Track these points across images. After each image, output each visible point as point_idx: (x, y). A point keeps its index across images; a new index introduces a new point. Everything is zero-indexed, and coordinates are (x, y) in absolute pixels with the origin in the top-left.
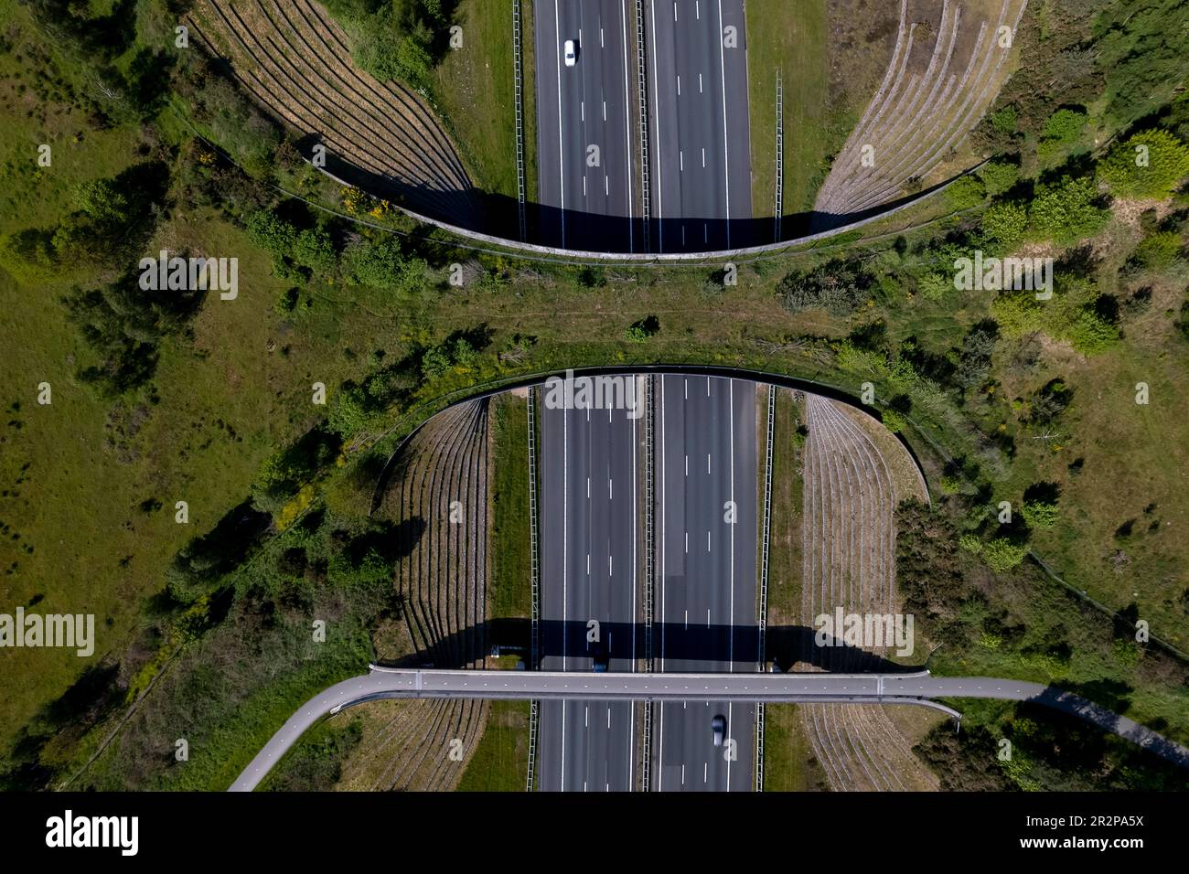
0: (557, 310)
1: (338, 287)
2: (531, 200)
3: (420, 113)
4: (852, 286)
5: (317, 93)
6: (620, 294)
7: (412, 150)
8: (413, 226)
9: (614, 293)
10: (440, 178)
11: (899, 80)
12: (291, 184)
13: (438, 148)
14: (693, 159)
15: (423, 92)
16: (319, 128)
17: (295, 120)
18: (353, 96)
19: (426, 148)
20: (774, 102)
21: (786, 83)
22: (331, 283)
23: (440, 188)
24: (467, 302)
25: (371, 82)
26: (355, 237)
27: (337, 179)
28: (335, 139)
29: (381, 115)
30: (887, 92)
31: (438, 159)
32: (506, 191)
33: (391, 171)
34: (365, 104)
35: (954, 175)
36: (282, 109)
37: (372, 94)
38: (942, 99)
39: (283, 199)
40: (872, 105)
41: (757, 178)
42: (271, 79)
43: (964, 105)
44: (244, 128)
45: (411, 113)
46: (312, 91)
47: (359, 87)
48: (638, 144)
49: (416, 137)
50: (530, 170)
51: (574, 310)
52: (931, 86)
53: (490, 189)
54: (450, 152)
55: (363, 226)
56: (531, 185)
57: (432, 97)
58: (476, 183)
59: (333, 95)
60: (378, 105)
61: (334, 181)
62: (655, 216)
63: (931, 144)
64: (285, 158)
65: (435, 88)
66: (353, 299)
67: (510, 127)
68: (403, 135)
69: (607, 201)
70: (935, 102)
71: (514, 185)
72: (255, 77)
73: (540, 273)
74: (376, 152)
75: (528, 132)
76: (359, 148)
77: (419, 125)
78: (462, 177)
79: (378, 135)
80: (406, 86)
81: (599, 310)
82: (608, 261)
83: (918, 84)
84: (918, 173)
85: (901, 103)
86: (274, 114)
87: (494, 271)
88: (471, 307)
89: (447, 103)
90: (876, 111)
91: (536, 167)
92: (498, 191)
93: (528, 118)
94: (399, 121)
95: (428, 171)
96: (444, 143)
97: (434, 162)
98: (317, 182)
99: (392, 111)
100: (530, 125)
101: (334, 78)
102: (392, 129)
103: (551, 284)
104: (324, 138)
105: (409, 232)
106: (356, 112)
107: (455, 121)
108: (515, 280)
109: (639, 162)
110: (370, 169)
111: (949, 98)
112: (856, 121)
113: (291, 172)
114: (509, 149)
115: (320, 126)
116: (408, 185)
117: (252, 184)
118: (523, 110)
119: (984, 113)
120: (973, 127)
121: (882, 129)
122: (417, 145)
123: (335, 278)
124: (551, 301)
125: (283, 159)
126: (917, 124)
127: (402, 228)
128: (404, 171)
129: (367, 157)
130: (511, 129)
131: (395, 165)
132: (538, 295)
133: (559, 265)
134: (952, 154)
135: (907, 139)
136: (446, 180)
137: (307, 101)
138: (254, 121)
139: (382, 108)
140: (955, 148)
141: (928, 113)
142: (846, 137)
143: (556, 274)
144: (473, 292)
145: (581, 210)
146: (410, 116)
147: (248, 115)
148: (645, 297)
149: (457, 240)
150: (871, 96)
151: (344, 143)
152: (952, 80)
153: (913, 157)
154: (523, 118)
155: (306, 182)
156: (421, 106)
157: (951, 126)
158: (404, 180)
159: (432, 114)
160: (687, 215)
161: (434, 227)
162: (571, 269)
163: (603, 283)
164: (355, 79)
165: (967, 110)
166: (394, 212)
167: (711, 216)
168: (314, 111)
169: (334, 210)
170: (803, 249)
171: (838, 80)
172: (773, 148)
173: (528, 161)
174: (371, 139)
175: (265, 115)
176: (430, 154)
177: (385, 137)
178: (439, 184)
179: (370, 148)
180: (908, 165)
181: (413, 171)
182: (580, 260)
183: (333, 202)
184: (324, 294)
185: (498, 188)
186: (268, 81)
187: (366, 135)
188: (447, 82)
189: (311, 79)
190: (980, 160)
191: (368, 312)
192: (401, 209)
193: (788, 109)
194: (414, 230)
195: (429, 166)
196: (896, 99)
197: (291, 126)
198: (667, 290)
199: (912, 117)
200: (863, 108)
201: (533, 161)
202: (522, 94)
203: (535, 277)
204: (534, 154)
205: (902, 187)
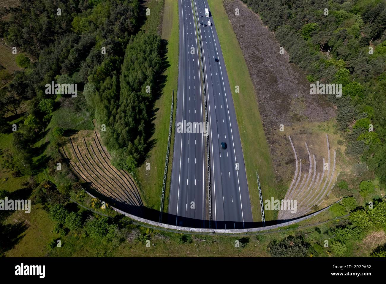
0: (170, 253)
1: (77, 238)
2: (165, 211)
3: (130, 180)
4: (300, 245)
5: (95, 171)
6: (198, 247)
7: (123, 191)
8: (116, 215)
9: (195, 246)
10: (132, 201)
11: (300, 175)
12: (74, 197)
13: (133, 191)
14: (228, 199)
15: (132, 174)
16: (92, 181)
17: (84, 177)
18: (108, 173)
19: (129, 190)
20: (256, 181)
21: (260, 176)
22: (75, 236)
23: (130, 204)
24: (131, 247)
25: (115, 169)
26: (92, 218)
27: (92, 196)
28: (96, 184)
29: (115, 179)
30: (297, 179)
31: (132, 195)
32: (156, 208)
33: (113, 196)
34: (111, 175)
35: (330, 204)
36: (81, 174)
37: (114, 173)
38: (317, 180)
39: (69, 203)
40: (293, 183)
41: (253, 207)
42: (81, 165)
43: (326, 182)
44: (65, 178)
45: (126, 180)
46: (94, 170)
47: (111, 171)
48: (207, 194)
49: (126, 187)
50: (166, 201)
51: (177, 253)
52: (312, 177)
53: (150, 206)
54: (137, 193)
55: (96, 214)
56: (166, 206)
57: (135, 175)
58: (145, 205)
59: (101, 172)
60: (115, 176)
61: (91, 197)
62: (214, 220)
63: (318, 194)
64: (75, 187)
65: (137, 173)
66: (82, 244)
67: (161, 186)
68: (121, 186)
69: (195, 213)
70: (315, 181)
71: (159, 206)
72: (76, 164)
73: (164, 236)
74: (110, 190)
75: (167, 188)
76: (104, 188)
77: (128, 183)
78: (140, 202)
79: (112, 185)
80: (127, 172)
81: (188, 254)
82: (194, 232)
83: (307, 176)
84: (316, 203)
85: (303, 182)
86: (78, 175)
87: (145, 234)
88: (132, 250)
89: (140, 178)
90: (294, 185)
91: (168, 200)
92: (153, 208)
93: (168, 184)
94: (121, 181)
95: (127, 198)
96: (136, 190)
97: (130, 195)
98: (84, 196)
99: (120, 178)
100: (168, 186)
101: (103, 167)
102: (118, 183)
103: (168, 241)
104: (92, 184)
105: (114, 217)
106: (107, 177)
107: (141, 183)
108: (153, 239)
109: (208, 200)
110: (106, 195)
111: (320, 180)
112: (288, 188)
113: (76, 193)
114: (160, 193)
115: (92, 180)
116: (118, 202)
117: (59, 195)
118: (166, 181)
119: (334, 184)
120: (332, 189)
121: (298, 190)
122: (126, 189)
123: (78, 234)
124: (168, 249)
125: (74, 187)
126: (311, 188)
127: (112, 215)
128: (118, 197)
129: (106, 191)
130: (161, 187)
131: (116, 195)
132: (162, 246)
133: (173, 233)
134: (327, 198)
135: (308, 193)
136: (134, 202)
137: (91, 172)
138: (70, 175)
139: (116, 177)
140: (328, 195)
141: (313, 185)
142: (285, 193)
143: (170, 236)
144: (134, 243)
145: (184, 216)
146: (126, 181)
147: (69, 174)
148: (209, 248)
149: (132, 221)
150: (291, 181)
151: (99, 186)
152: (319, 174)
153: (312, 199)
154: (166, 184)
155: (80, 197)
156: (130, 178)
157: (323, 188)
158: (118, 200)
159: (134, 181)
160: (227, 220)
161: (124, 216)
162: (177, 235)
163: (191, 242)
164: (110, 168)
165: (327, 183)
166: (109, 208)
167: (236, 220)
168: (92, 176)
169: (87, 207)
170: (275, 231)
171: (278, 175)
172: (258, 196)
173: (166, 198)
174: (109, 186)
175: (74, 174)
176: (130, 193)
177: (115, 186)
178: (130, 203)
179: (108, 189)
180: (311, 201)
181: (122, 197)
182: (182, 231)
183: (88, 204)
184: (71, 241)
185: (153, 207)
186: (80, 166)
187: (108, 185)
188: (141, 172)
189: (95, 167)
190: (339, 199)
191: (86, 250)
192: (113, 207)
193: (262, 183)
194: (116, 216)
195: (128, 196)
196: (301, 181)
197: (82, 179)
198: (219, 246)
199: (308, 186)
200: (290, 184)
201: (168, 198)
202: (166, 176)
203: (162, 237)
204: (168, 195)
205: (312, 209)
